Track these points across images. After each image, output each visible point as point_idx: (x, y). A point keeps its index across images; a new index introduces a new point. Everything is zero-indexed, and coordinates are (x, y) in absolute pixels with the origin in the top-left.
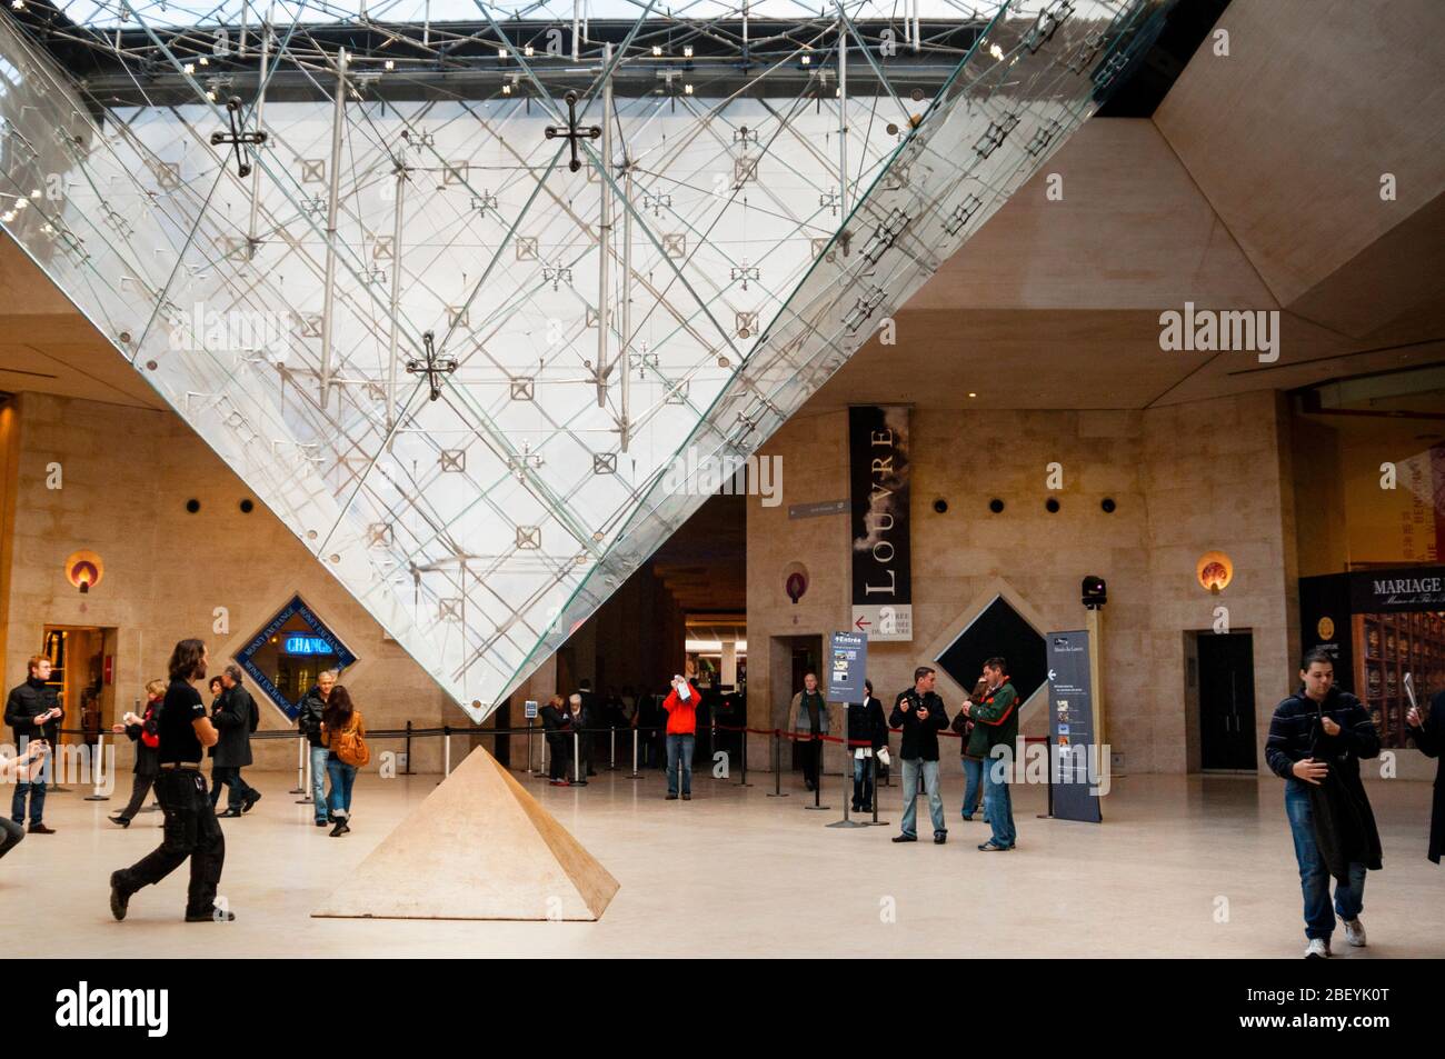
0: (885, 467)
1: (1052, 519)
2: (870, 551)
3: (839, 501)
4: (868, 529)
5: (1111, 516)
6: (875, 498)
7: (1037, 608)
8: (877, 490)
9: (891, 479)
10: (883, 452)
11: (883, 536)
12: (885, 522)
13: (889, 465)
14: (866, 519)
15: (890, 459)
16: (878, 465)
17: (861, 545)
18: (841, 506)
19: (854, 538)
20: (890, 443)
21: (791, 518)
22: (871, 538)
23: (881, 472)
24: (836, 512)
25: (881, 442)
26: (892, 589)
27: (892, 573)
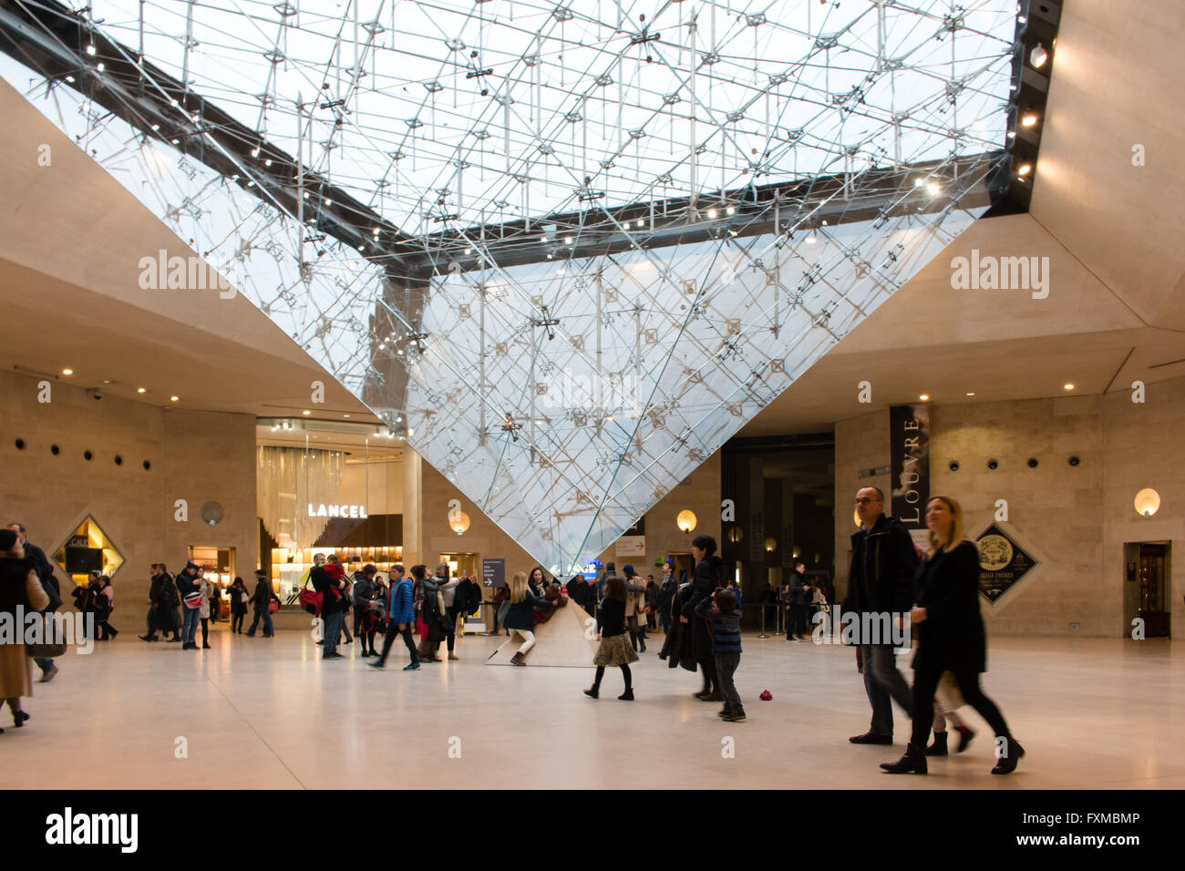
0: (913, 444)
1: (1032, 472)
2: (903, 496)
3: (886, 467)
4: (902, 483)
5: (1076, 468)
6: (907, 463)
7: (1019, 530)
8: (908, 458)
9: (918, 451)
10: (912, 434)
11: (912, 486)
12: (913, 478)
13: (916, 442)
14: (900, 477)
15: (917, 438)
16: (909, 443)
17: (897, 493)
18: (888, 469)
19: (893, 488)
20: (917, 428)
21: (860, 478)
22: (904, 488)
23: (910, 447)
24: (885, 473)
25: (911, 428)
26: (917, 520)
27: (917, 510)
